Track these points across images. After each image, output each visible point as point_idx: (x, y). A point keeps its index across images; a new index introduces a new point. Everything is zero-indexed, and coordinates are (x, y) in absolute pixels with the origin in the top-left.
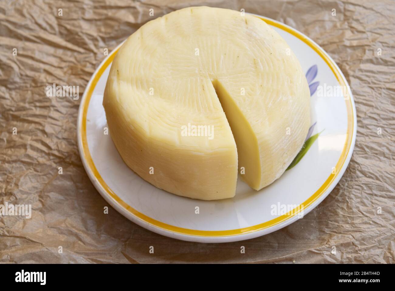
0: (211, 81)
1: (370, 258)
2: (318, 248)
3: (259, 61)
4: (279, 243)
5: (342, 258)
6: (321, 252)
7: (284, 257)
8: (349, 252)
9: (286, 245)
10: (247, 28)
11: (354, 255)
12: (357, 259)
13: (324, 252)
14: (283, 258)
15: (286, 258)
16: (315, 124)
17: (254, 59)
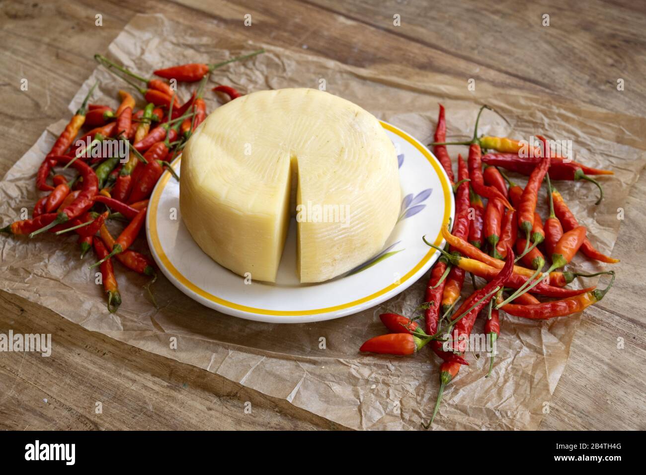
0: (290, 157)
1: (399, 385)
2: (347, 360)
3: (347, 150)
4: (312, 349)
5: (369, 376)
6: (350, 365)
7: (308, 357)
8: (379, 374)
9: (318, 352)
10: (354, 120)
11: (383, 377)
12: (386, 382)
13: (352, 365)
14: (307, 359)
15: (310, 359)
16: (398, 242)
17: (342, 148)
